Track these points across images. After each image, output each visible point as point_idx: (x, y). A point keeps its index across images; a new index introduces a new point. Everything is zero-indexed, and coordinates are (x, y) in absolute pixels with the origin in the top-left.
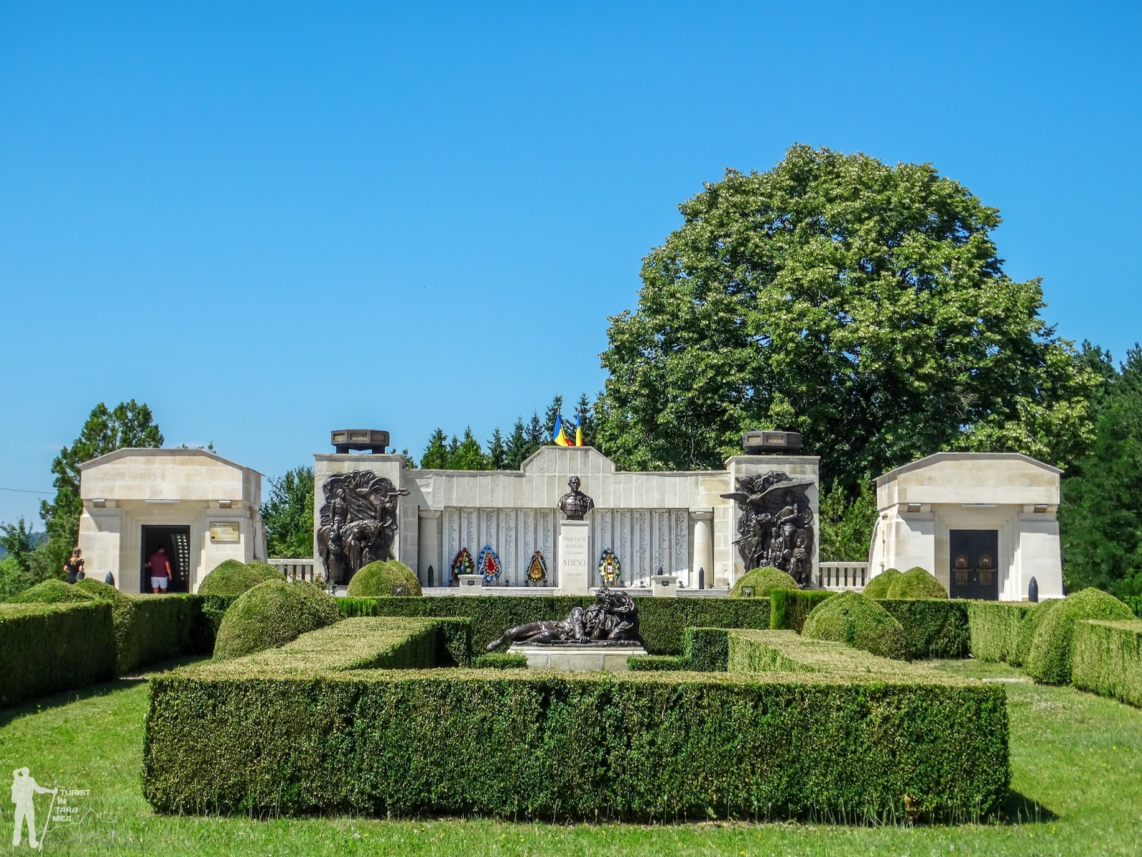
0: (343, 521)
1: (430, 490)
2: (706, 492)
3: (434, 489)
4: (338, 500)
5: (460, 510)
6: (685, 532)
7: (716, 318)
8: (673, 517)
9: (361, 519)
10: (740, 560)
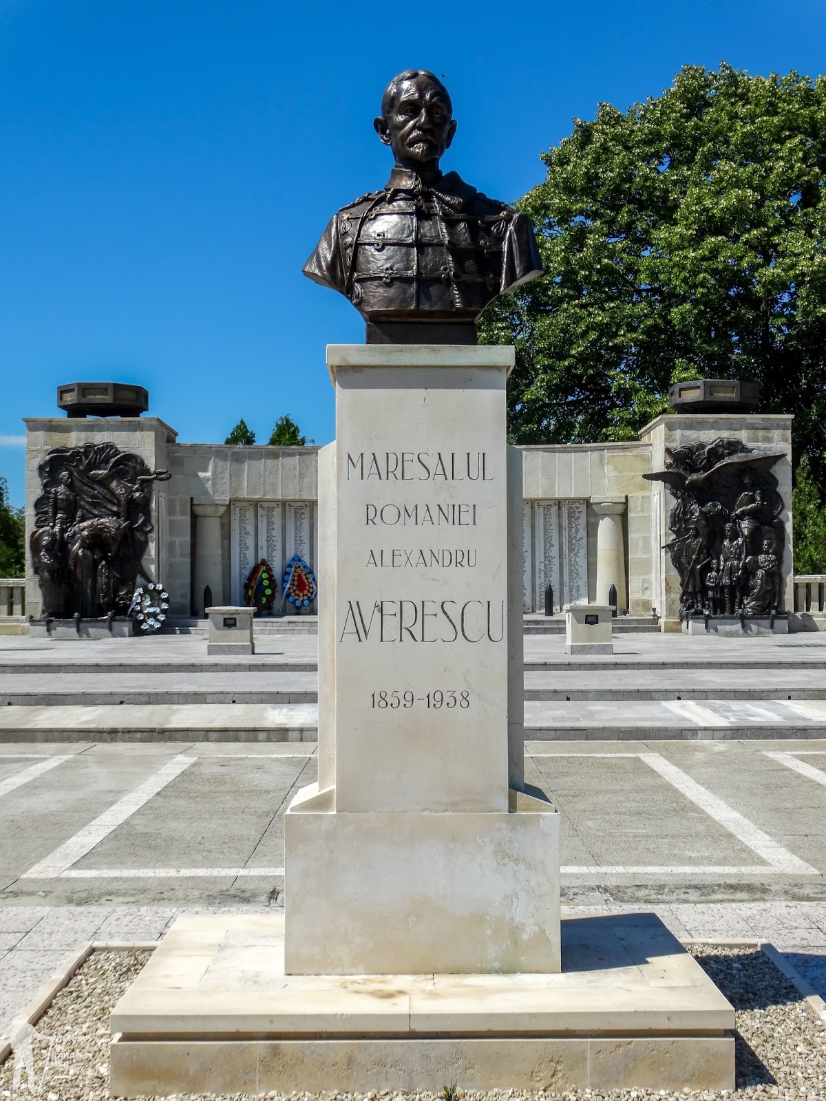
0: (70, 520)
1: (209, 474)
2: (616, 474)
3: (214, 474)
4: (61, 489)
5: (256, 504)
6: (582, 533)
7: (599, 267)
8: (565, 511)
9: (96, 516)
10: (675, 573)
